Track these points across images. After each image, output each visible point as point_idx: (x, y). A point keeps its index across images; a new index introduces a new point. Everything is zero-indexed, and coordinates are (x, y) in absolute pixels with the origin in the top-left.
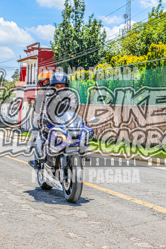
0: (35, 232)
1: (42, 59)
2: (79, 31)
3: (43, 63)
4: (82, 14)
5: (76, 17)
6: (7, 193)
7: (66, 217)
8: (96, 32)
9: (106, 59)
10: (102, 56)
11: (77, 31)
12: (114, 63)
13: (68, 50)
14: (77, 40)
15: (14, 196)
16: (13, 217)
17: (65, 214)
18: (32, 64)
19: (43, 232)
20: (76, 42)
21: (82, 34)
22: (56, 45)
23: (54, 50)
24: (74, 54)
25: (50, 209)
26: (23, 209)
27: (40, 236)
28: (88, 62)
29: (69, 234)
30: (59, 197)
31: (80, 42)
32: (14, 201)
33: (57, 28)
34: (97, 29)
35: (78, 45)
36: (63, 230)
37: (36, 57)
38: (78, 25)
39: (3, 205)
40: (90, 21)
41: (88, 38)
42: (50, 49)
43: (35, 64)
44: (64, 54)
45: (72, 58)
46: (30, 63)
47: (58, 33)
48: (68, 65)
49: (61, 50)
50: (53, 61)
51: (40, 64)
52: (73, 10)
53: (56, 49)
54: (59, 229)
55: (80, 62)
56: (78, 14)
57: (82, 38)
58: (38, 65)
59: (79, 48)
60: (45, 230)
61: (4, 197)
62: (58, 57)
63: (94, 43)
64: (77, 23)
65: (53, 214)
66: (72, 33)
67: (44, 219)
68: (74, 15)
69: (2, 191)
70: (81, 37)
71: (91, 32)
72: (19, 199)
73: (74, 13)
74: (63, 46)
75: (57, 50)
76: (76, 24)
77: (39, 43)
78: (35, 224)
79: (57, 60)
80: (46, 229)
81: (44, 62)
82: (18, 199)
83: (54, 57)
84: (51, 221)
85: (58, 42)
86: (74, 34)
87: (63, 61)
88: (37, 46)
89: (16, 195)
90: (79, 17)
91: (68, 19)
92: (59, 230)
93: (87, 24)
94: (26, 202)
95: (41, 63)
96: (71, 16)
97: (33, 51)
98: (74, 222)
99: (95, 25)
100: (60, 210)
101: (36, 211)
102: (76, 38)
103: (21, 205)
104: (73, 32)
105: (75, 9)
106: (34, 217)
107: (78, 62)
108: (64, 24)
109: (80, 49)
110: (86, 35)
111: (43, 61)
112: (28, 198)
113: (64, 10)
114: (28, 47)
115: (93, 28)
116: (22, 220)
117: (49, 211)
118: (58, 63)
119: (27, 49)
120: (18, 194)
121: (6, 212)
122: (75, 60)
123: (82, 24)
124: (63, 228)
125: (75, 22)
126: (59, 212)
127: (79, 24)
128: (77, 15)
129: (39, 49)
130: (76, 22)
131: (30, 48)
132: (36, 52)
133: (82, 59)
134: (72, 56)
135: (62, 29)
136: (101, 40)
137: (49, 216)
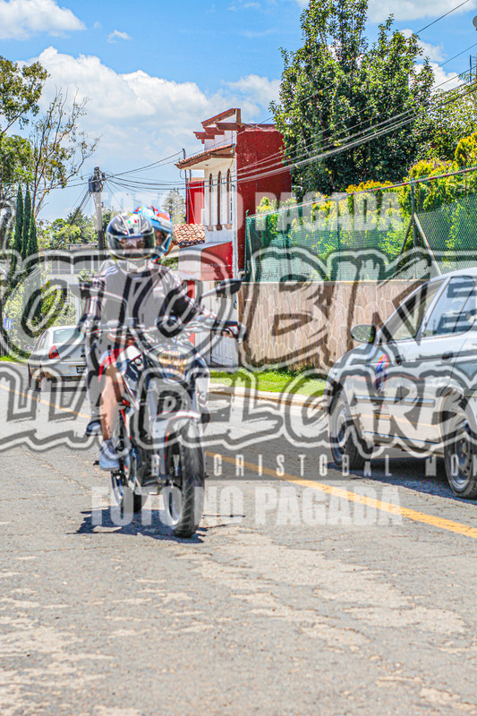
0: (313, 691)
1: (247, 156)
2: (353, 68)
3: (253, 168)
4: (361, 21)
5: (342, 28)
6: (194, 557)
7: (395, 633)
8: (403, 69)
9: (434, 145)
10: (424, 139)
11: (346, 70)
12: (465, 156)
13: (325, 125)
14: (350, 95)
15: (220, 568)
16: (230, 638)
17: (393, 625)
18: (220, 173)
19: (337, 691)
20: (347, 102)
21: (363, 79)
22: (287, 112)
23: (284, 128)
24: (343, 135)
25: (339, 606)
26: (255, 611)
27: (331, 705)
28: (383, 159)
29: (424, 692)
30: (357, 568)
31: (359, 100)
32: (220, 583)
33: (290, 65)
34: (406, 60)
35: (351, 109)
36: (401, 679)
37: (232, 151)
38: (350, 51)
39: (191, 598)
40: (383, 38)
41: (380, 87)
42: (272, 126)
43: (229, 171)
44: (313, 139)
45: (335, 147)
46: (214, 168)
47: (293, 79)
48: (327, 170)
49: (303, 127)
50: (280, 160)
51: (243, 171)
52: (333, 9)
53: (287, 126)
54: (388, 678)
55: (359, 158)
56: (349, 21)
57: (362, 89)
58: (238, 172)
59: (354, 119)
60: (344, 683)
61: (187, 572)
62: (294, 149)
63: (399, 101)
64: (349, 45)
65: (353, 624)
66: (332, 75)
67: (330, 644)
68: (337, 22)
69: (178, 552)
70: (360, 85)
71: (387, 69)
72: (235, 576)
73: (337, 16)
74: (310, 117)
75: (291, 127)
76: (345, 49)
77: (239, 110)
78: (305, 661)
79: (293, 156)
80: (345, 679)
81: (256, 164)
82: (232, 575)
83: (284, 148)
84: (353, 648)
85: (292, 106)
86: (339, 77)
87: (310, 160)
88: (232, 119)
89: (225, 564)
90: (353, 27)
91: (319, 37)
92: (388, 681)
93: (376, 48)
94: (260, 586)
95: (245, 168)
96: (327, 26)
97: (223, 134)
98: (428, 651)
99: (399, 48)
100: (371, 610)
101: (300, 617)
102: (344, 90)
103: (248, 598)
104: (338, 73)
105: (339, 6)
106: (296, 637)
107: (355, 158)
108: (309, 51)
109: (359, 119)
110: (374, 80)
111: (252, 161)
112: (261, 571)
113: (308, 11)
114: (205, 124)
115: (393, 59)
116: (261, 647)
117: (339, 615)
118: (296, 165)
119: (204, 131)
120: (227, 560)
121: (205, 622)
122: (345, 153)
123: (361, 48)
124: (398, 672)
125: (339, 43)
126: (369, 617)
127: (353, 49)
128: (346, 24)
129: (238, 127)
130: (343, 42)
131: (214, 126)
132: (231, 138)
133: (366, 150)
134: (336, 143)
135: (303, 65)
136: (419, 93)
137: (343, 631)
